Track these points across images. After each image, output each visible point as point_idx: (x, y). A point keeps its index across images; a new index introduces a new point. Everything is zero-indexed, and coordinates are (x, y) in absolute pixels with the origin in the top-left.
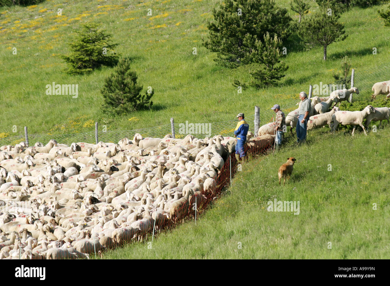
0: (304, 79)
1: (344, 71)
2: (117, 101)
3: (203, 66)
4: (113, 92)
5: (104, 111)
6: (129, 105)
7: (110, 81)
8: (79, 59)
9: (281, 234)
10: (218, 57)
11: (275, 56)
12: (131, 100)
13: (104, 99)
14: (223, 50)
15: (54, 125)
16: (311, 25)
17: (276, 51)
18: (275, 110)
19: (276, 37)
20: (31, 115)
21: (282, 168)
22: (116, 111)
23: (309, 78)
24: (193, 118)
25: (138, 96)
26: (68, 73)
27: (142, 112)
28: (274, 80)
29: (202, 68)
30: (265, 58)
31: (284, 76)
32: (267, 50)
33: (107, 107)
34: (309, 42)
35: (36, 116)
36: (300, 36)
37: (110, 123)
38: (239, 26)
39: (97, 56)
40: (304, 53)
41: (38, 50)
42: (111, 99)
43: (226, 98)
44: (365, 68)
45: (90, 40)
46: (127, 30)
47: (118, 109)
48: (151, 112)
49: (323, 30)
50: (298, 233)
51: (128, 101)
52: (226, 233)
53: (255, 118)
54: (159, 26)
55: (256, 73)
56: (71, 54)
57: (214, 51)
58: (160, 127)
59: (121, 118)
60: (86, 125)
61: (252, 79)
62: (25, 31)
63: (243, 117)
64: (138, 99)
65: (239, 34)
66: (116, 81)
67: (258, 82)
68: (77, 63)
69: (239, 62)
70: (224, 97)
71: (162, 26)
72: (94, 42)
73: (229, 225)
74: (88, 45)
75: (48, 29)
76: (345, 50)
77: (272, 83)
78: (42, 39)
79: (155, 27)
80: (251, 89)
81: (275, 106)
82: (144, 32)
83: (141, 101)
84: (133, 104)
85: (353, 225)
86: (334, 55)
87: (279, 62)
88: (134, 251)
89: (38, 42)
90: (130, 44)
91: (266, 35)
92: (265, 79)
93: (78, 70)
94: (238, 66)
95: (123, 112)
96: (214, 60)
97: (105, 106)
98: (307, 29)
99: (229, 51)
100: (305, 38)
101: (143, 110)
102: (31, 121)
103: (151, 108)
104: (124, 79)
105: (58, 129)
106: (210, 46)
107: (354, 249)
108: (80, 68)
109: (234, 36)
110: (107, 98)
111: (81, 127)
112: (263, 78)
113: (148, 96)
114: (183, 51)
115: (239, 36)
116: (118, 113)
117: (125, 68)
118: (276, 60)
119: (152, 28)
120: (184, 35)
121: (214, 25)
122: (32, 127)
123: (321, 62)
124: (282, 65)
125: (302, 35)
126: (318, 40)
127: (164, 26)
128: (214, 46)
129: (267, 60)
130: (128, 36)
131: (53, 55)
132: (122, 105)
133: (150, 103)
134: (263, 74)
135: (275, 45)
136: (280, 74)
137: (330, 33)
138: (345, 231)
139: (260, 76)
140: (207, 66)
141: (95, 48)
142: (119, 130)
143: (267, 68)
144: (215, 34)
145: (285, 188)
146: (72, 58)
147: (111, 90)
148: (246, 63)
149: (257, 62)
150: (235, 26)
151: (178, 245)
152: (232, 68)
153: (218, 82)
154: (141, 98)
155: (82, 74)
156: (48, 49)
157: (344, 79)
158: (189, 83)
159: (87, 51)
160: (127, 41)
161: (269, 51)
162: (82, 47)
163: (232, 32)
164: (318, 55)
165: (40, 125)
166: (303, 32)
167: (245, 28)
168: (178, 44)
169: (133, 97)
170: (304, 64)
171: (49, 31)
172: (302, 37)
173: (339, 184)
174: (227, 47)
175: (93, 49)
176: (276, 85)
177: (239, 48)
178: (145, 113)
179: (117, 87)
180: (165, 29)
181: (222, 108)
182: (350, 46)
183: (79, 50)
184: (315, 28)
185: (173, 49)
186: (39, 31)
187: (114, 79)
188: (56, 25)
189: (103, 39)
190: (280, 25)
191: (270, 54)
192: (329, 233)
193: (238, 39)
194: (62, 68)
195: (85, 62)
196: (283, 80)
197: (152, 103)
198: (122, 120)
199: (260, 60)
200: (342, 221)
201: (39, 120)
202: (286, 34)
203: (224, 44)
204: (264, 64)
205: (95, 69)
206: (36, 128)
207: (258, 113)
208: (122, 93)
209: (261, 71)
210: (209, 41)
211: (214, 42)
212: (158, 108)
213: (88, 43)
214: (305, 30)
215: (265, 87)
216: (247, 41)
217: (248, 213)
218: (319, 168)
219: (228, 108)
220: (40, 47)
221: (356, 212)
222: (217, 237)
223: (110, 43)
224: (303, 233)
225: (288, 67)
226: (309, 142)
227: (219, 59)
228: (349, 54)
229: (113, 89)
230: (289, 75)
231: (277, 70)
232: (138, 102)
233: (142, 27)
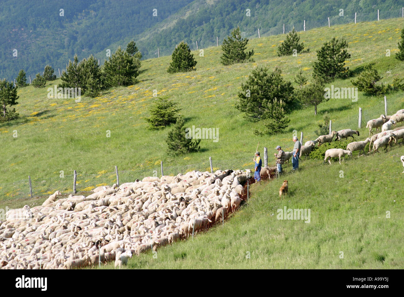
0: (301, 128)
1: (326, 122)
2: (176, 147)
3: (236, 122)
4: (174, 141)
5: (168, 154)
6: (184, 149)
7: (172, 134)
8: (156, 120)
9: (278, 232)
10: (246, 115)
11: (281, 113)
12: (185, 146)
13: (168, 146)
14: (249, 110)
15: (136, 164)
16: (306, 92)
17: (281, 110)
18: (278, 149)
19: (281, 101)
20: (122, 158)
21: (281, 188)
22: (176, 154)
23: (304, 127)
24: (226, 156)
25: (190, 143)
26: (149, 129)
27: (193, 153)
28: (281, 129)
29: (236, 123)
30: (274, 115)
31: (288, 126)
32: (275, 110)
33: (170, 151)
34: (304, 103)
35: (125, 159)
36: (298, 100)
37: (172, 161)
38: (258, 94)
39: (167, 117)
40: (302, 110)
41: (132, 115)
42: (172, 146)
43: (249, 142)
44: (342, 119)
45: (163, 107)
46: (190, 99)
47: (177, 152)
48: (199, 153)
49: (313, 95)
50: (290, 231)
51: (184, 147)
52: (242, 232)
53: (265, 155)
54: (210, 96)
55: (269, 125)
56: (151, 117)
57: (243, 111)
58: (204, 163)
59: (179, 158)
60: (156, 163)
61: (266, 129)
62: (125, 102)
63: (259, 154)
64: (191, 145)
65: (259, 99)
66: (175, 134)
67: (271, 131)
68: (155, 123)
69: (259, 118)
70: (247, 141)
71: (212, 96)
72: (165, 108)
73: (244, 227)
74: (162, 110)
75: (139, 101)
76: (329, 108)
77: (279, 131)
78: (135, 107)
79: (208, 97)
80: (266, 135)
81: (278, 147)
82: (201, 100)
83: (192, 146)
84: (187, 148)
85: (327, 224)
86: (321, 111)
87: (284, 117)
88: (179, 247)
89: (132, 109)
90: (191, 109)
91: (274, 99)
92: (275, 129)
93: (155, 127)
94: (259, 121)
95: (180, 154)
96: (244, 117)
97: (169, 150)
98: (303, 95)
99: (253, 111)
100: (302, 101)
101: (194, 152)
102: (121, 162)
103: (199, 150)
104: (181, 132)
105: (139, 167)
106: (240, 108)
107: (326, 241)
108: (156, 126)
109: (256, 101)
110: (170, 145)
111: (153, 165)
112: (273, 128)
113: (197, 143)
114: (225, 112)
115: (259, 101)
116: (177, 155)
117: (180, 125)
118: (282, 116)
119: (206, 97)
120: (226, 102)
121: (242, 94)
122: (122, 166)
123: (313, 116)
124: (286, 119)
125: (300, 99)
126: (311, 101)
127: (214, 96)
128: (243, 108)
129: (276, 116)
130: (190, 103)
131: (141, 117)
132: (179, 149)
133: (198, 147)
134: (274, 125)
135: (281, 106)
136: (284, 125)
137: (318, 97)
138: (321, 228)
139: (272, 127)
140: (239, 121)
141: (166, 112)
142: (177, 166)
143: (276, 121)
144: (244, 100)
145: (284, 201)
146: (152, 119)
147: (172, 140)
148: (264, 118)
149: (269, 118)
150: (256, 94)
151: (208, 242)
152: (255, 122)
153: (245, 132)
154: (192, 144)
155: (158, 129)
156: (138, 114)
157: (325, 127)
158: (226, 133)
159: (161, 114)
160: (189, 107)
161: (277, 110)
162: (158, 112)
163: (254, 98)
164: (312, 111)
165: (127, 164)
166: (301, 97)
167: (263, 95)
168: (222, 108)
169: (187, 144)
170: (301, 118)
171: (140, 102)
172: (300, 100)
173: (319, 197)
174: (251, 108)
175: (165, 113)
176: (282, 132)
177: (259, 109)
178: (195, 154)
179: (176, 138)
180: (214, 98)
181: (245, 149)
182: (333, 105)
183: (156, 114)
184: (308, 94)
185: (218, 111)
186: (133, 102)
187: (174, 132)
188: (144, 98)
189: (172, 106)
190: (287, 92)
191: (277, 112)
192: (310, 230)
193: (259, 103)
194: (146, 126)
195: (160, 121)
196: (287, 129)
197: (200, 147)
198: (180, 160)
199: (271, 116)
200: (319, 222)
201: (127, 161)
202: (291, 98)
203: (249, 106)
204: (274, 119)
205: (167, 126)
206: (124, 167)
207: (267, 151)
208: (179, 141)
209: (272, 124)
210: (240, 105)
211: (242, 105)
212: (204, 150)
213: (162, 109)
214: (301, 96)
215: (275, 134)
216: (264, 104)
217: (258, 218)
218: (306, 187)
219: (250, 149)
220: (133, 113)
221: (329, 216)
222: (235, 235)
223: (176, 109)
224: (293, 231)
225: (290, 120)
226: (300, 170)
227: (247, 116)
228: (332, 110)
229: (174, 139)
230: (291, 126)
231: (283, 123)
232: (190, 147)
233: (199, 98)
